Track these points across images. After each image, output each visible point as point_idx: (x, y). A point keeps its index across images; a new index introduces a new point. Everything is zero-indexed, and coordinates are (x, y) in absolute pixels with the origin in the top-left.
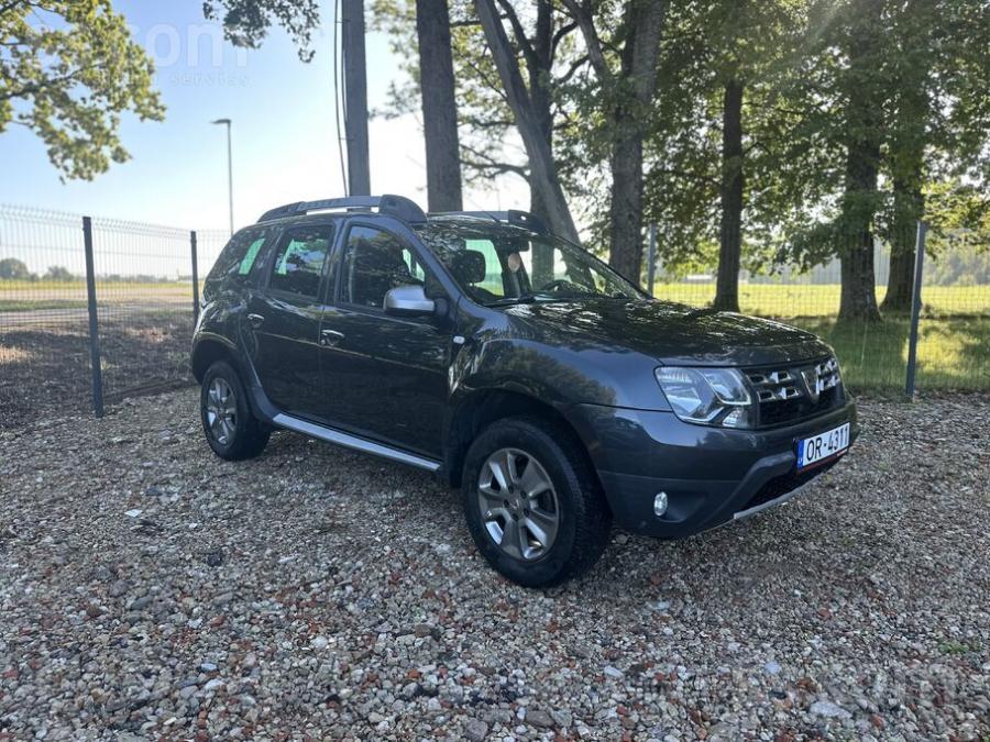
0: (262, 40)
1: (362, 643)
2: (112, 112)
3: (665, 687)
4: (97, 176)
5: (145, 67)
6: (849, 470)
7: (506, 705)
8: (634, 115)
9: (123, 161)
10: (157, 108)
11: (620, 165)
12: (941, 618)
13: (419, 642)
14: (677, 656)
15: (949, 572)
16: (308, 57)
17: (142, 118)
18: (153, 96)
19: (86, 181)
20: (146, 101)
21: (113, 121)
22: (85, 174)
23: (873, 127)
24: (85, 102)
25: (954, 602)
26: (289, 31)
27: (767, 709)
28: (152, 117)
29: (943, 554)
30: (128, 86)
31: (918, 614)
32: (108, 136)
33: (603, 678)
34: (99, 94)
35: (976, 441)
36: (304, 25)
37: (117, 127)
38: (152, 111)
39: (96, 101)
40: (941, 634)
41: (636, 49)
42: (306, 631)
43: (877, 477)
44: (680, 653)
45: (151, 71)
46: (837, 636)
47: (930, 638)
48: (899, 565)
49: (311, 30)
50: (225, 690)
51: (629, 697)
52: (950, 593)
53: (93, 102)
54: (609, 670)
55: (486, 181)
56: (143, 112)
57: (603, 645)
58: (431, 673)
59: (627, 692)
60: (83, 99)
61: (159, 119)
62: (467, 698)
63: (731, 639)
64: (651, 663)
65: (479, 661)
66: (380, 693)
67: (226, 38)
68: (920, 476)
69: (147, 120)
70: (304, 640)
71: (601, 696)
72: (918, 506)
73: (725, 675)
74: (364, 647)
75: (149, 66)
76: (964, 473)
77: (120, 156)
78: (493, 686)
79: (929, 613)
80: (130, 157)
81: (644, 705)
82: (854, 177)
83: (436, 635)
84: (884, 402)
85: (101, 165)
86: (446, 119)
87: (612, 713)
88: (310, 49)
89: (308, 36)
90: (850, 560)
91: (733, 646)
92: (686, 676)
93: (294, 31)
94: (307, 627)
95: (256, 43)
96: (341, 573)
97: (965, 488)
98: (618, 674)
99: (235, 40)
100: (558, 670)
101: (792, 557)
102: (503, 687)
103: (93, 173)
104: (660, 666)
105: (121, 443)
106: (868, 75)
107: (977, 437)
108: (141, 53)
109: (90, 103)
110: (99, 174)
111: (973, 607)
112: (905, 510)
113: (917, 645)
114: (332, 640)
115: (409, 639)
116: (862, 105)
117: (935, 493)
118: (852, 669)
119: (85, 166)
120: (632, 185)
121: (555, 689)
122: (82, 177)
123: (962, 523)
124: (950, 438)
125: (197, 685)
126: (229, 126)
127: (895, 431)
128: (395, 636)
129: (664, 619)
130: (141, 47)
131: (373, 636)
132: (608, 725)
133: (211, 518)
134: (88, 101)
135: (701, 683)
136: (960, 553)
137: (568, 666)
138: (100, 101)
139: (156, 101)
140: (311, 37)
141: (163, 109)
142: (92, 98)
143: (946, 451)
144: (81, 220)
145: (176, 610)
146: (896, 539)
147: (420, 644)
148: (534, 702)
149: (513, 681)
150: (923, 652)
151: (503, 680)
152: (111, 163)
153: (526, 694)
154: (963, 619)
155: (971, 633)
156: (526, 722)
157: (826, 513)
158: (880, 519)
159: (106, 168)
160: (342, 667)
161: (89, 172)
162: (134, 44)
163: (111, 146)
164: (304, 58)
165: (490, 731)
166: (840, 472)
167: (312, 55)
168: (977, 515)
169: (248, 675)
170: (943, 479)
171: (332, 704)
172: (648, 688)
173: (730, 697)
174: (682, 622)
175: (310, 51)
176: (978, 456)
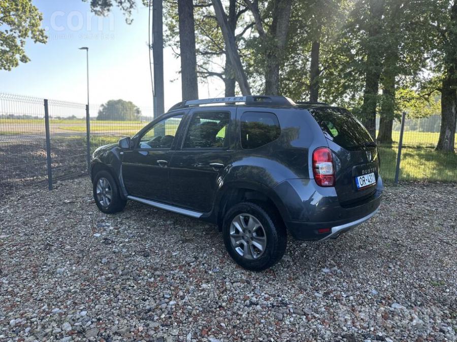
0: (109, 13)
1: (221, 286)
2: (21, 38)
3: (339, 300)
4: (13, 69)
5: (38, 17)
6: (381, 216)
7: (284, 307)
8: (276, 55)
9: (26, 62)
10: (43, 37)
11: (269, 78)
12: (429, 274)
13: (242, 285)
14: (339, 289)
15: (427, 256)
16: (130, 22)
17: (35, 42)
18: (41, 31)
19: (7, 71)
20: (38, 33)
21: (22, 43)
22: (7, 67)
23: (379, 66)
24: (7, 33)
25: (432, 267)
26: (121, 9)
27: (376, 306)
28: (40, 41)
29: (424, 250)
30: (29, 25)
31: (420, 272)
32: (19, 50)
33: (316, 297)
34: (15, 29)
35: (426, 204)
36: (129, 7)
37: (23, 45)
38: (40, 38)
39: (13, 33)
40: (430, 280)
41: (278, 25)
42: (197, 282)
43: (392, 219)
44: (340, 288)
45: (41, 19)
46: (394, 281)
47: (426, 281)
48: (409, 254)
49: (132, 10)
50: (178, 304)
51: (327, 304)
52: (430, 264)
53: (11, 33)
54: (316, 294)
55: (202, 79)
56: (36, 38)
57: (311, 285)
58: (252, 297)
59: (326, 302)
60: (6, 31)
61: (44, 42)
62: (269, 305)
63: (357, 282)
64: (332, 291)
65: (268, 292)
66: (237, 304)
67: (92, 11)
68: (408, 218)
69: (38, 42)
70: (198, 286)
71: (317, 304)
72: (410, 231)
73: (359, 295)
74: (222, 287)
75: (40, 17)
76: (424, 218)
77: (24, 59)
78: (277, 301)
79: (424, 272)
80: (30, 60)
81: (333, 306)
82: (369, 87)
83: (248, 282)
84: (387, 186)
85: (15, 63)
86: (191, 53)
87: (323, 309)
88: (131, 18)
89: (130, 12)
90: (391, 252)
91: (359, 285)
92: (345, 296)
93: (124, 9)
94: (196, 280)
95: (106, 14)
96: (200, 259)
97: (426, 223)
98: (321, 296)
99: (96, 12)
100: (298, 294)
101: (369, 251)
102: (281, 301)
103: (11, 67)
104: (335, 292)
105: (70, 203)
106: (377, 44)
107: (426, 202)
108: (36, 10)
109: (10, 33)
110: (14, 67)
111: (439, 269)
112: (406, 232)
113: (422, 283)
114: (209, 285)
115: (239, 284)
116: (374, 57)
117: (415, 225)
118: (402, 292)
119: (7, 63)
120: (275, 87)
121: (300, 302)
122: (5, 69)
123: (428, 238)
124: (416, 202)
125: (166, 303)
126: (87, 51)
127: (394, 199)
128: (232, 283)
129: (330, 275)
130: (36, 7)
131: (224, 283)
132: (324, 313)
133: (132, 237)
134: (9, 32)
135: (351, 298)
136: (430, 249)
137: (301, 293)
138: (15, 32)
139: (43, 34)
140: (132, 13)
141: (47, 38)
142: (11, 31)
143: (416, 208)
144: (43, 100)
145: (141, 275)
146: (405, 244)
147: (243, 286)
148: (294, 306)
149: (284, 299)
150: (425, 286)
151: (280, 299)
152: (20, 62)
153: (290, 304)
154: (436, 274)
155: (440, 279)
156: (294, 313)
157: (377, 234)
158: (397, 235)
159: (17, 64)
160: (218, 295)
161: (9, 66)
162: (33, 5)
163: (20, 54)
164: (128, 22)
165: (283, 317)
166: (377, 217)
167: (132, 21)
168: (432, 234)
169: (183, 299)
170: (417, 220)
171: (221, 308)
172: (333, 301)
173: (363, 303)
174: (337, 276)
175: (131, 19)
176: (428, 210)
